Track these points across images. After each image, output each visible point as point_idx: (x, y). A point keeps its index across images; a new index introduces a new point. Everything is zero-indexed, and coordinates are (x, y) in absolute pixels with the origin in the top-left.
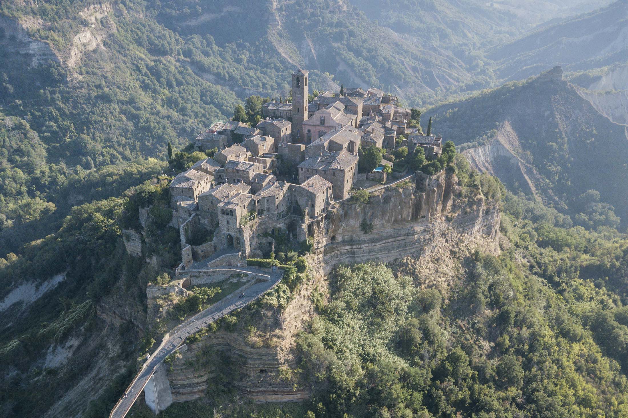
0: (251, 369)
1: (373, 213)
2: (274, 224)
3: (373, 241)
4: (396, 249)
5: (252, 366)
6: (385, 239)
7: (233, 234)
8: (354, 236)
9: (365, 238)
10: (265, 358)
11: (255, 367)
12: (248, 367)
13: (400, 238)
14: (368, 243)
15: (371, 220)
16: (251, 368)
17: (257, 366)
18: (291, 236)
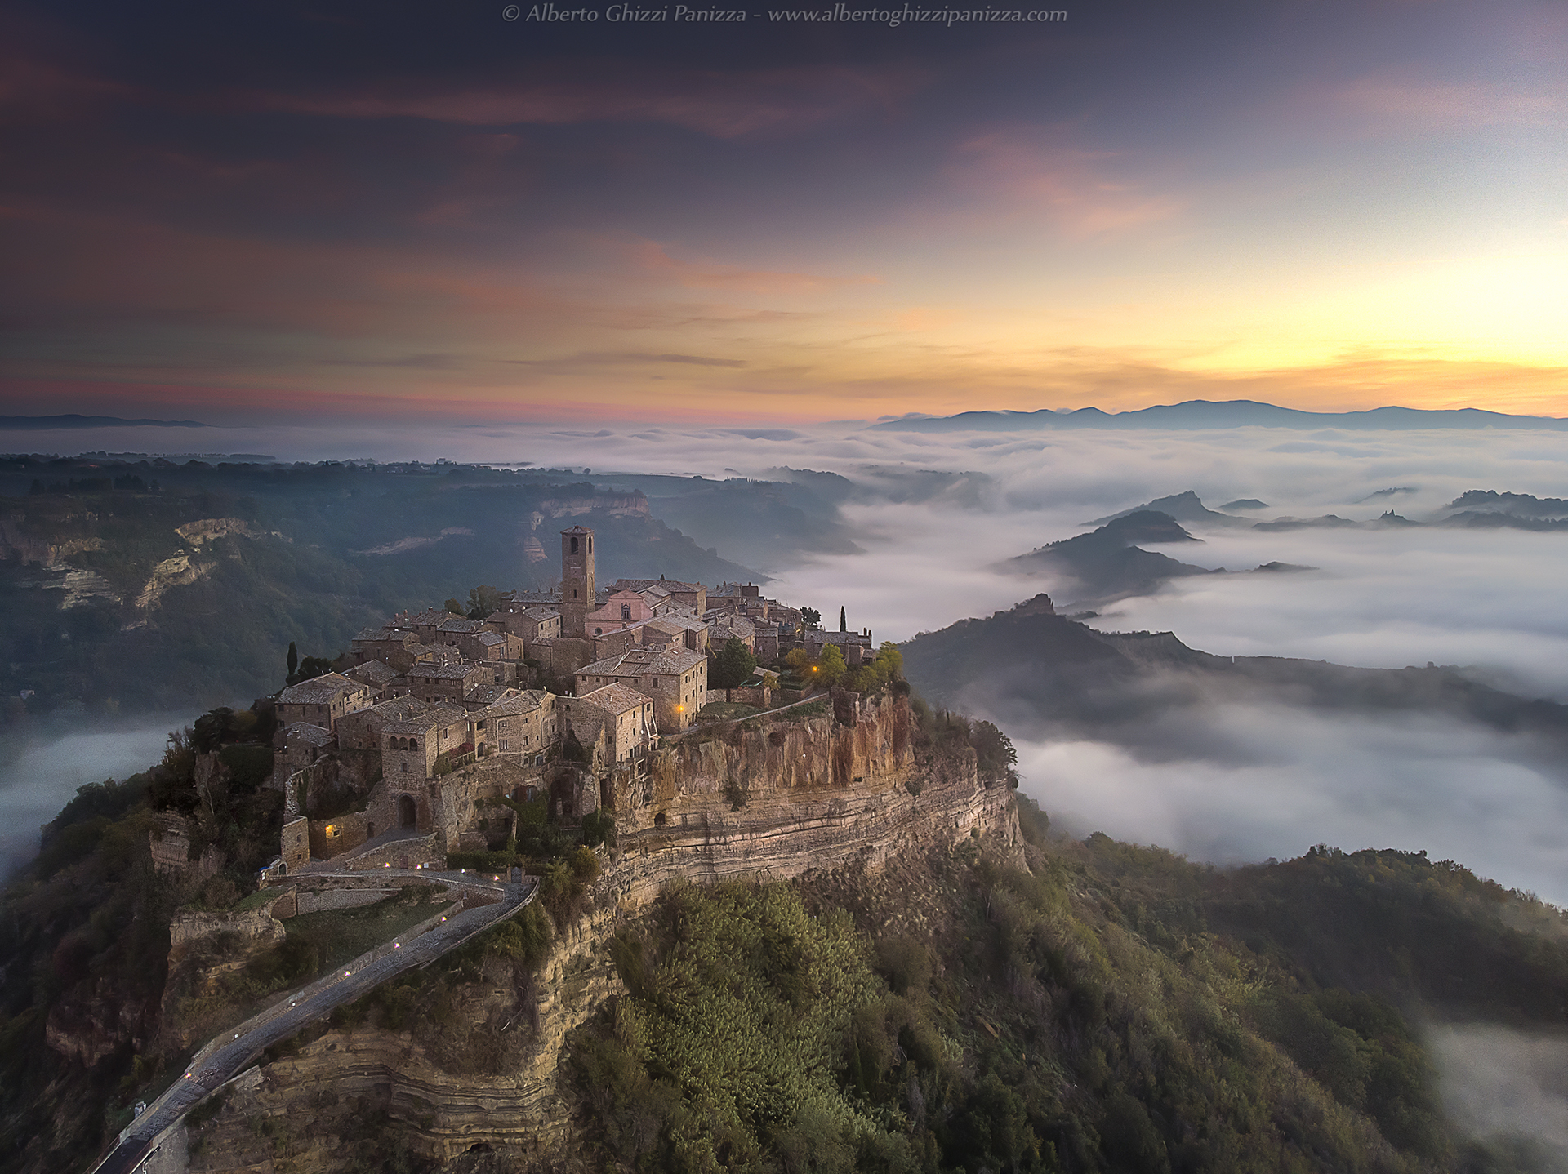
0: (446, 1142)
1: (747, 766)
2: (518, 777)
3: (754, 828)
4: (808, 850)
5: (448, 1132)
6: (780, 825)
7: (415, 794)
8: (709, 815)
9: (735, 821)
10: (486, 1104)
11: (459, 1135)
12: (437, 1135)
13: (812, 824)
14: (742, 833)
15: (744, 782)
16: (448, 1136)
17: (462, 1130)
18: (560, 806)
